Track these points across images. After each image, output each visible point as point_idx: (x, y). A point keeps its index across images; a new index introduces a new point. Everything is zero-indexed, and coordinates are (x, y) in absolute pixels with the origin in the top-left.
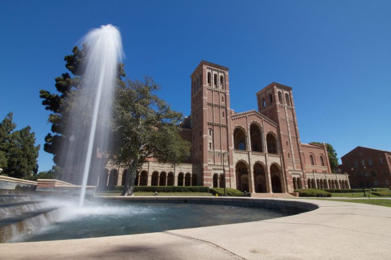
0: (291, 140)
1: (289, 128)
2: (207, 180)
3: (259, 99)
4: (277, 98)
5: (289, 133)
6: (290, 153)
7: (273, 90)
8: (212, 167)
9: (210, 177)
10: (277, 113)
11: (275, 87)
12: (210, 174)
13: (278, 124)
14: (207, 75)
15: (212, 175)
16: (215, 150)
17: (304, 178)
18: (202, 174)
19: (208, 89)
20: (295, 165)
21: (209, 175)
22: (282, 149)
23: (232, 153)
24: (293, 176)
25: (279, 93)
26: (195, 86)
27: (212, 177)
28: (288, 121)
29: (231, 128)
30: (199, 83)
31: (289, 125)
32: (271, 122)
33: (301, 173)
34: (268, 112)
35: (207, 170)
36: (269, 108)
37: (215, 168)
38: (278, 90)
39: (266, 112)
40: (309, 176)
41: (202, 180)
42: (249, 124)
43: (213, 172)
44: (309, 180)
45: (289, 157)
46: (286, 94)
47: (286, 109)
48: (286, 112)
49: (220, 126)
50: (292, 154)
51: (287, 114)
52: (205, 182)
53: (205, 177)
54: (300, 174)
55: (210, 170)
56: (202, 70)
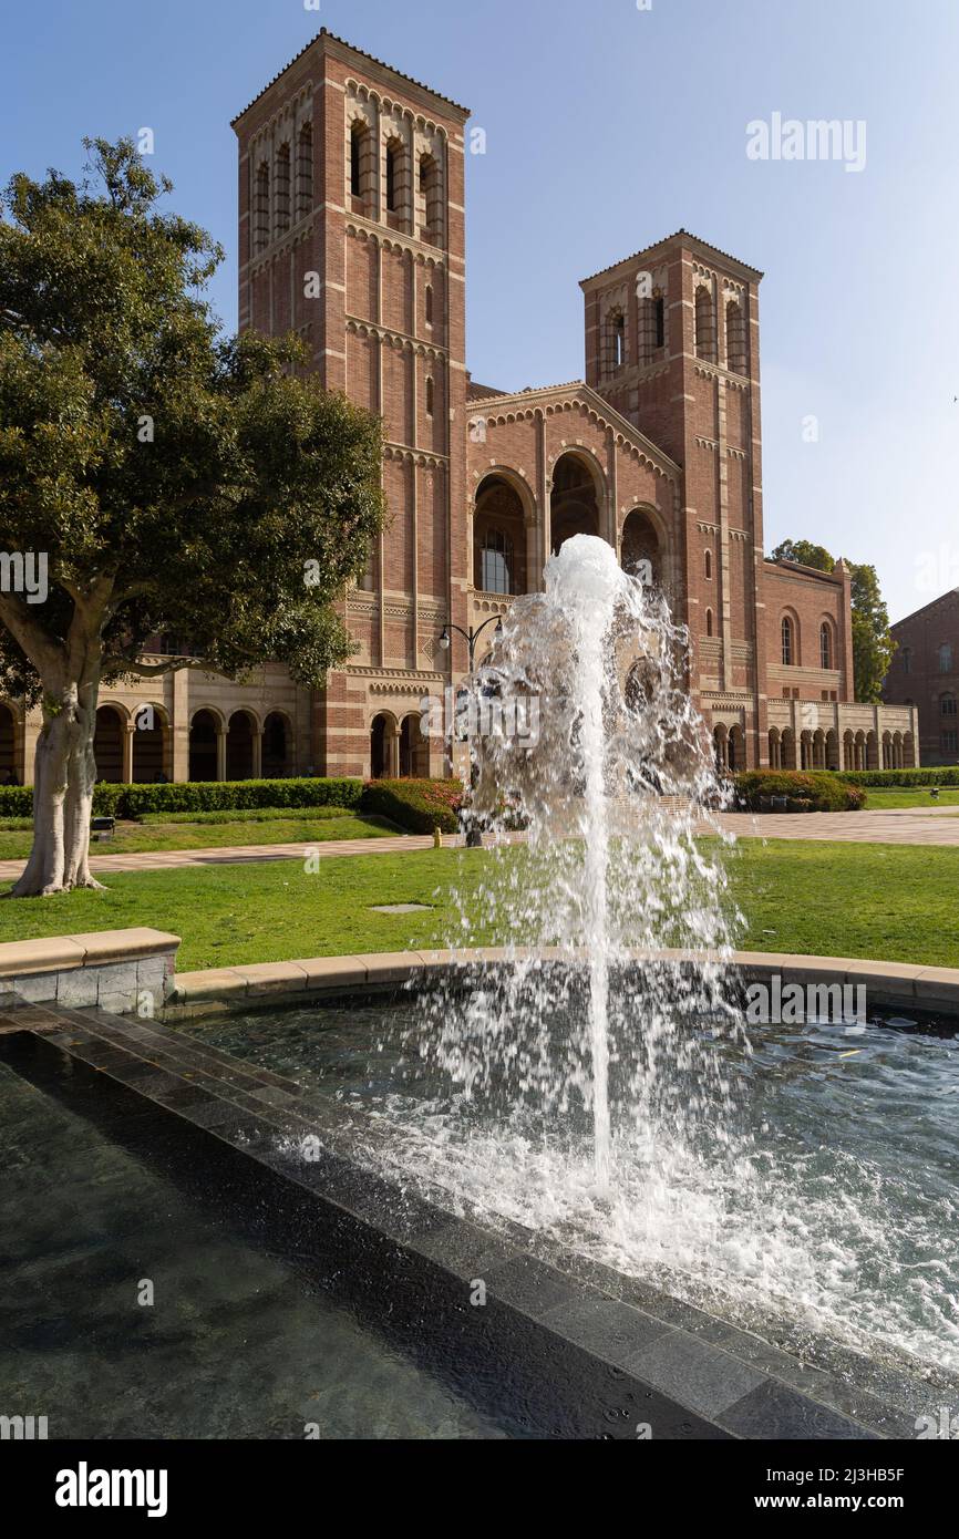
0: (725, 550)
1: (724, 488)
2: (344, 745)
3: (592, 316)
4: (690, 326)
5: (724, 512)
6: (714, 614)
7: (676, 277)
8: (368, 682)
9: (355, 732)
10: (681, 404)
11: (687, 263)
12: (357, 714)
13: (681, 465)
14: (348, 136)
15: (369, 721)
16: (385, 593)
17: (756, 727)
18: (318, 718)
19: (352, 232)
20: (728, 669)
21: (355, 718)
22: (685, 594)
23: (465, 609)
24: (717, 718)
25: (703, 297)
26: (263, 195)
27: (366, 732)
28: (723, 454)
29: (463, 473)
30: (296, 185)
31: (724, 476)
32: (649, 451)
33: (749, 706)
34: (634, 399)
35: (344, 695)
36: (642, 373)
37: (381, 682)
38: (697, 280)
39: (626, 394)
40: (777, 717)
41: (318, 746)
42: (551, 460)
43: (372, 707)
44: (773, 732)
45: (710, 634)
46: (732, 304)
47: (722, 390)
48: (722, 404)
49: (411, 463)
50: (721, 619)
51: (723, 416)
52: (331, 758)
53: (331, 731)
54: (742, 711)
55: (357, 696)
56: (320, 97)
